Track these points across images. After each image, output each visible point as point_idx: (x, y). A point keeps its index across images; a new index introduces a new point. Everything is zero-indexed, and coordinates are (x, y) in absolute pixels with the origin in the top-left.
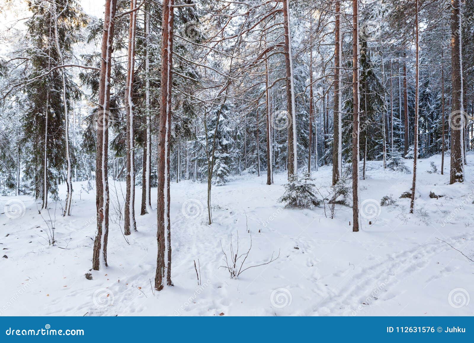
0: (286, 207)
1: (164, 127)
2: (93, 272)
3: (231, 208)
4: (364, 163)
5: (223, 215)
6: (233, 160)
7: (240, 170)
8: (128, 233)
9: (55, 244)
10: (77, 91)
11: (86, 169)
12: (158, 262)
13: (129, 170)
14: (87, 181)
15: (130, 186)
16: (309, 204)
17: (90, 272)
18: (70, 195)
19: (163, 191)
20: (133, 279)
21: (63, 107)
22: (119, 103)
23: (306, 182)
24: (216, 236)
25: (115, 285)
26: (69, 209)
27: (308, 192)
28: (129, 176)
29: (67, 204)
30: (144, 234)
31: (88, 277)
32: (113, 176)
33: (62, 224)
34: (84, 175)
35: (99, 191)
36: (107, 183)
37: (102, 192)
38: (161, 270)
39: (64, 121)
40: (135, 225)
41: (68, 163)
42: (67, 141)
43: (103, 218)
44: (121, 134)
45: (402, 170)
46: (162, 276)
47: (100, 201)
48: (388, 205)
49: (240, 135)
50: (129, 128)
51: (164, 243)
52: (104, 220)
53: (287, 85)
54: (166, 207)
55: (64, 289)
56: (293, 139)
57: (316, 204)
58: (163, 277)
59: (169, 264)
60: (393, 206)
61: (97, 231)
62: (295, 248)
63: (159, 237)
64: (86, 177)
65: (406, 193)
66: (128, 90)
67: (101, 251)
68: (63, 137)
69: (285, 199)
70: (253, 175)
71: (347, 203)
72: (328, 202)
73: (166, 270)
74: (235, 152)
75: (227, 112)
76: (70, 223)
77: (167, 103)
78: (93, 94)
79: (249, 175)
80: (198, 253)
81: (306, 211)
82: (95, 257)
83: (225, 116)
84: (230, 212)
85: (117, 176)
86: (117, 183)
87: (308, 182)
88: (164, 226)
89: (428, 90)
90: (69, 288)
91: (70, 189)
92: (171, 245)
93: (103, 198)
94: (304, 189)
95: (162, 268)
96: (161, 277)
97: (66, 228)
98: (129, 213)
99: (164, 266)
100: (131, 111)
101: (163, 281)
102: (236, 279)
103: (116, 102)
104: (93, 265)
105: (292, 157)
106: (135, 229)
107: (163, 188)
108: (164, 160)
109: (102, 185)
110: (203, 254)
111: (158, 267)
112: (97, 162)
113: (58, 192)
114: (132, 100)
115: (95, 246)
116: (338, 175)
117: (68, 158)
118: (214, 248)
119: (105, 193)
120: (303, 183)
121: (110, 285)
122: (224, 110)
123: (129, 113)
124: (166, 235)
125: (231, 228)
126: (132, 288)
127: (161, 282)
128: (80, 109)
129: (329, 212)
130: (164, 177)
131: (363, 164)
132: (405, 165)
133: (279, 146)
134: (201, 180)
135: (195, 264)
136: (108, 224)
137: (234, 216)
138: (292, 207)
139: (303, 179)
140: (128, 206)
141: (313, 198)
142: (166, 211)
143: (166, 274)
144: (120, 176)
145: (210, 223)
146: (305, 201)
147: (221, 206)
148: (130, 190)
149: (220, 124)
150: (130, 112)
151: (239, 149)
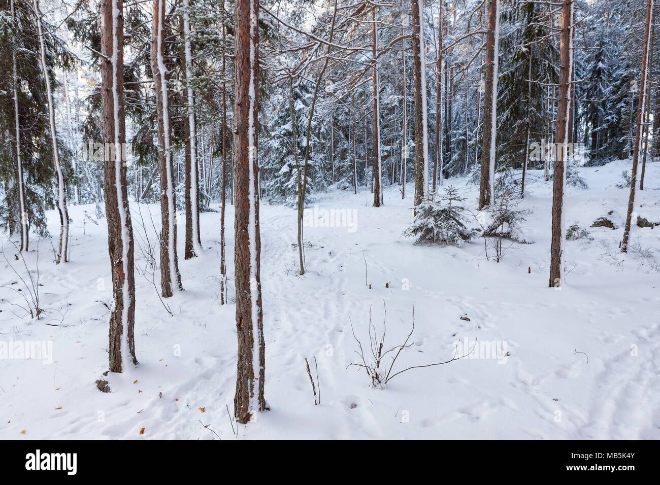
0: (416, 244)
1: (246, 95)
2: (111, 378)
3: (328, 246)
4: (524, 173)
5: (319, 258)
6: (317, 169)
7: (325, 184)
8: (167, 293)
9: (41, 315)
10: (65, 54)
11: (92, 185)
12: (240, 368)
13: (164, 186)
14: (94, 205)
15: (168, 214)
16: (456, 238)
17: (105, 378)
18: (65, 229)
19: (246, 230)
20: (187, 388)
21: (44, 81)
22: (139, 76)
23: (450, 203)
24: (316, 295)
25: (154, 404)
26: (66, 251)
27: (454, 219)
28: (165, 197)
29: (61, 244)
30: (196, 295)
31: (103, 387)
32: (134, 195)
33: (54, 276)
34: (89, 194)
35: (112, 228)
36: (128, 212)
37: (119, 228)
38: (247, 384)
39: (47, 105)
40: (180, 280)
41: (58, 176)
42: (54, 138)
43: (124, 279)
44: (146, 127)
45: (575, 183)
46: (250, 395)
47: (116, 246)
48: (578, 238)
49: (325, 132)
50: (162, 113)
51: (252, 333)
52: (126, 281)
53: (414, 48)
54: (253, 263)
55: (57, 415)
56: (422, 135)
57: (466, 237)
58: (252, 397)
59: (262, 372)
60: (584, 240)
61: (114, 302)
62: (461, 318)
63: (241, 321)
64: (93, 198)
65: (602, 220)
66: (157, 43)
67: (124, 337)
68: (46, 132)
69: (415, 231)
70: (345, 193)
71: (515, 236)
72: (482, 233)
73: (256, 383)
74: (317, 159)
75: (308, 95)
76: (69, 276)
77: (251, 41)
78: (94, 59)
79: (340, 192)
80: (296, 330)
81: (451, 249)
82: (112, 350)
83: (304, 102)
84: (329, 252)
85: (142, 195)
86: (144, 207)
87: (454, 203)
88: (250, 300)
89: (600, 65)
90: (66, 413)
91: (65, 219)
92: (264, 335)
93: (121, 241)
94: (447, 215)
95: (249, 381)
96: (247, 398)
97: (61, 284)
98: (168, 260)
99: (253, 377)
100: (163, 81)
101: (250, 404)
102: (382, 388)
103: (135, 73)
104: (110, 364)
105: (422, 164)
106: (180, 286)
107: (247, 223)
108: (248, 165)
109: (118, 217)
110: (304, 332)
111: (239, 379)
112: (105, 172)
113: (47, 223)
114: (164, 62)
115: (111, 330)
116: (489, 191)
117: (58, 168)
118: (320, 320)
119: (124, 231)
120: (445, 204)
121: (145, 405)
122: (304, 93)
123: (161, 85)
124: (255, 318)
125: (337, 281)
126: (187, 409)
127: (247, 407)
128: (76, 90)
129: (492, 252)
130: (248, 200)
131: (522, 175)
132: (580, 175)
133: (385, 149)
134: (269, 201)
135: (308, 366)
136: (134, 288)
137: (335, 258)
138: (426, 243)
139: (444, 198)
140: (167, 249)
141: (461, 228)
142: (253, 270)
143: (256, 391)
144: (147, 195)
145: (302, 273)
146: (446, 234)
147: (312, 243)
148: (167, 221)
149: (297, 115)
150: (161, 83)
151: (323, 153)
